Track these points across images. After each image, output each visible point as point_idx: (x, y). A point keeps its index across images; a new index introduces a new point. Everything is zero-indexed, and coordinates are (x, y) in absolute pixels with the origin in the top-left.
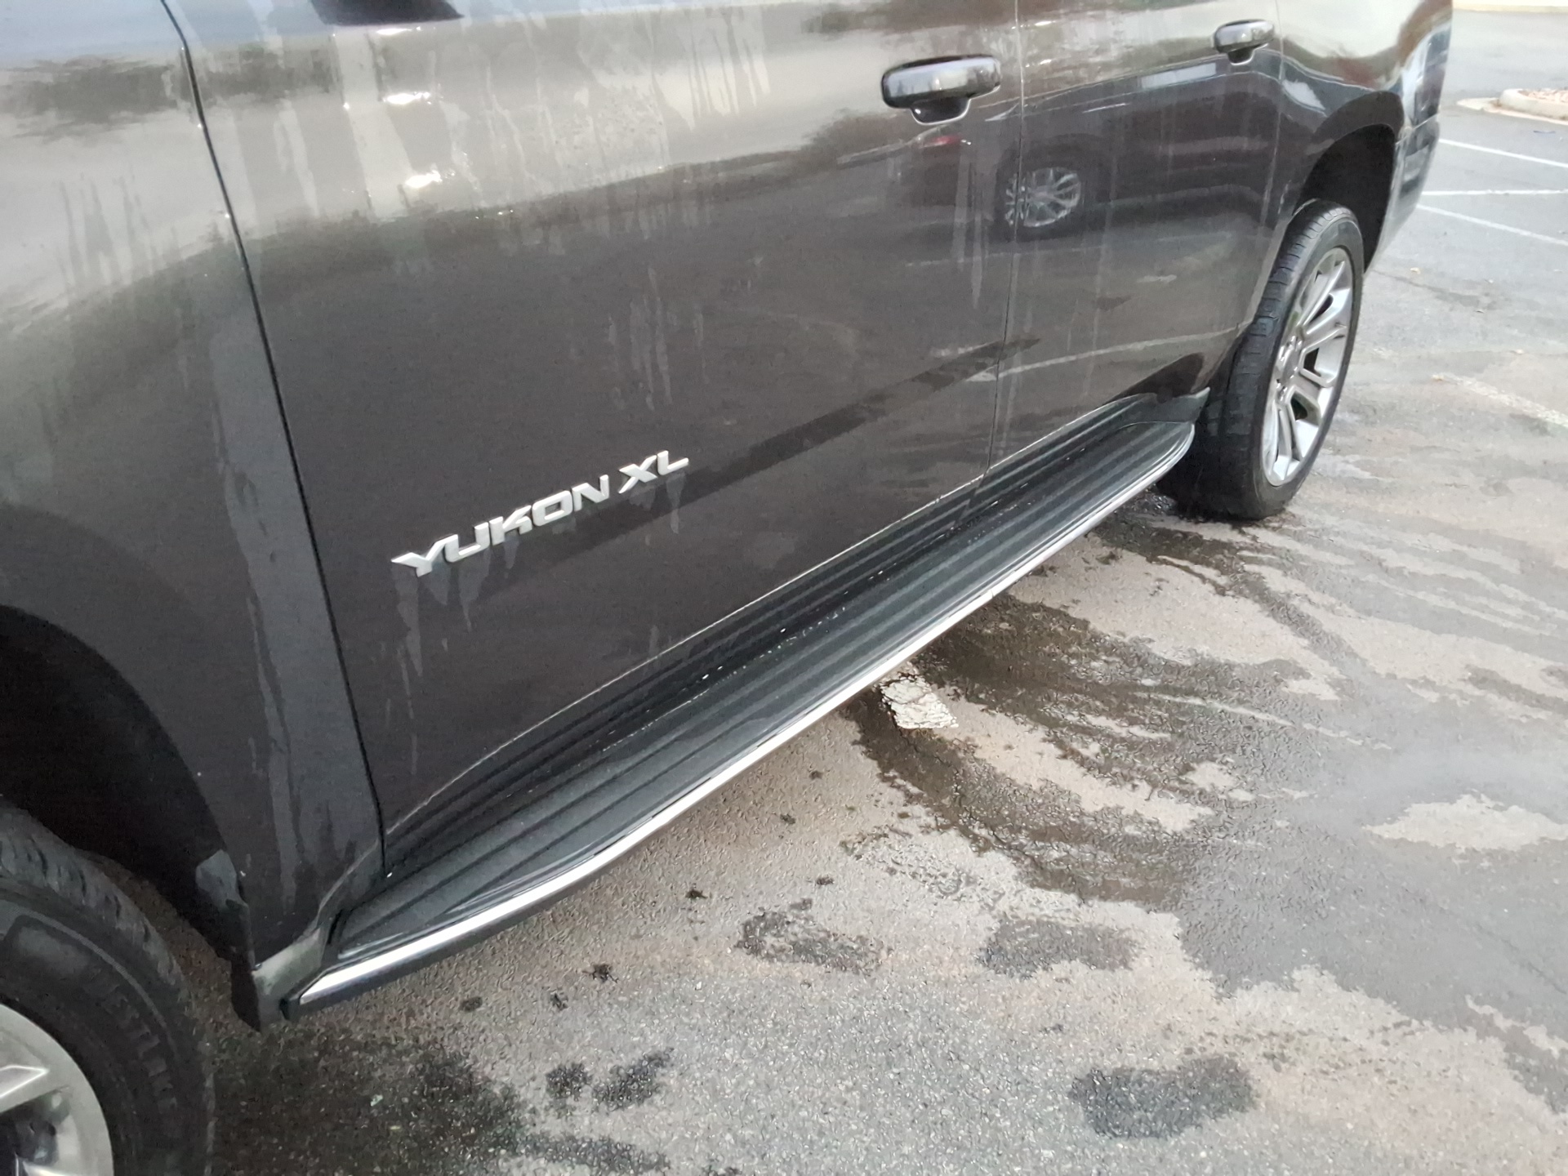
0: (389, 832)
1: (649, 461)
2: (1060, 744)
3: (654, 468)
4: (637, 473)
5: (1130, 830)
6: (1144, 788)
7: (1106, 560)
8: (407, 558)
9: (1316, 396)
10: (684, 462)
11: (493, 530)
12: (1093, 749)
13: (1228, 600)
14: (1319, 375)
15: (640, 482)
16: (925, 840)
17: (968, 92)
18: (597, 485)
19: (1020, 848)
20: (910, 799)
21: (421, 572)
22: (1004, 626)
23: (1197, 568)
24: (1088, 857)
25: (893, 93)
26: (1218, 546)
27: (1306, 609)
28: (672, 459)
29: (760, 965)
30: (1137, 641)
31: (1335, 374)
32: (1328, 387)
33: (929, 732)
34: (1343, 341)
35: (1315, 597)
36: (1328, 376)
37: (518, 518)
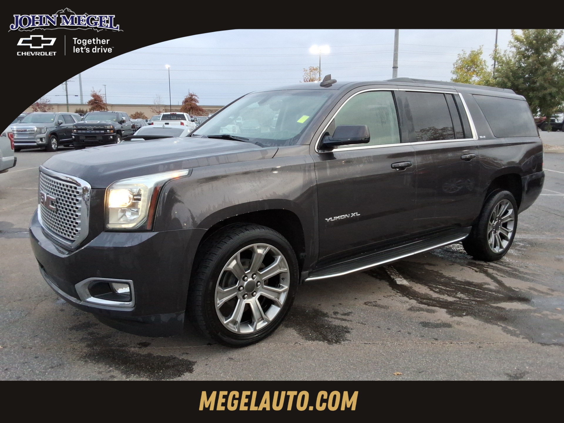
0: (319, 259)
1: (355, 213)
2: (430, 289)
3: (355, 214)
4: (353, 215)
5: (441, 300)
6: (447, 295)
7: (450, 265)
8: (326, 219)
9: (507, 235)
10: (360, 215)
11: (336, 218)
12: (437, 290)
13: (478, 273)
14: (508, 229)
15: (353, 216)
16: (400, 297)
17: (406, 167)
18: (348, 215)
19: (418, 300)
20: (397, 292)
21: (328, 221)
22: (423, 272)
23: (472, 268)
24: (431, 302)
25: (393, 167)
26: (479, 265)
27: (495, 276)
28: (358, 214)
29: (367, 306)
30: (453, 277)
31: (512, 229)
32: (510, 232)
33: (403, 285)
34: (513, 222)
35: (498, 274)
36: (510, 230)
37: (338, 217)
